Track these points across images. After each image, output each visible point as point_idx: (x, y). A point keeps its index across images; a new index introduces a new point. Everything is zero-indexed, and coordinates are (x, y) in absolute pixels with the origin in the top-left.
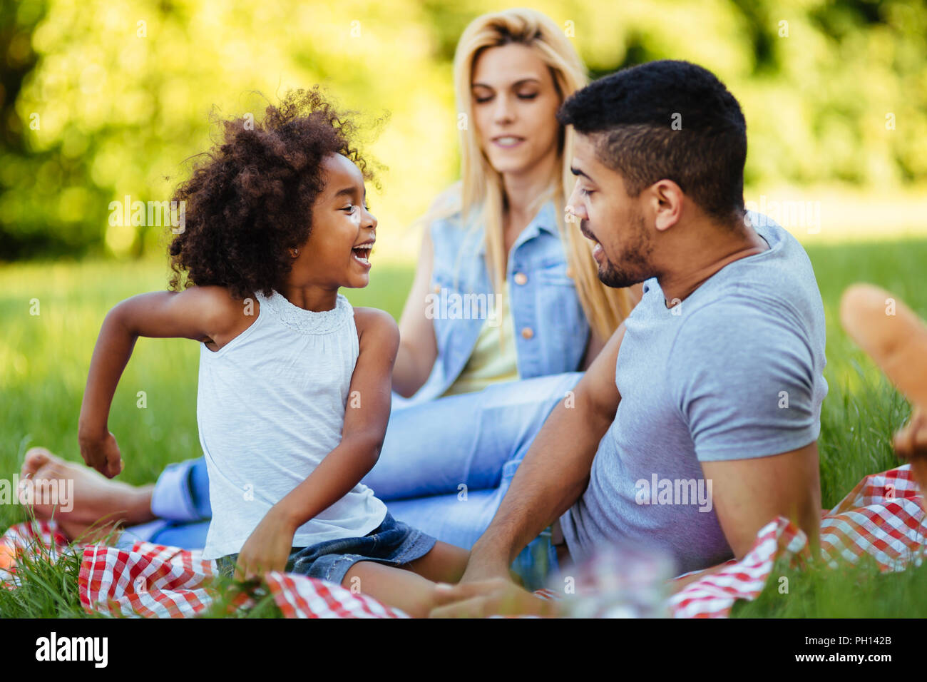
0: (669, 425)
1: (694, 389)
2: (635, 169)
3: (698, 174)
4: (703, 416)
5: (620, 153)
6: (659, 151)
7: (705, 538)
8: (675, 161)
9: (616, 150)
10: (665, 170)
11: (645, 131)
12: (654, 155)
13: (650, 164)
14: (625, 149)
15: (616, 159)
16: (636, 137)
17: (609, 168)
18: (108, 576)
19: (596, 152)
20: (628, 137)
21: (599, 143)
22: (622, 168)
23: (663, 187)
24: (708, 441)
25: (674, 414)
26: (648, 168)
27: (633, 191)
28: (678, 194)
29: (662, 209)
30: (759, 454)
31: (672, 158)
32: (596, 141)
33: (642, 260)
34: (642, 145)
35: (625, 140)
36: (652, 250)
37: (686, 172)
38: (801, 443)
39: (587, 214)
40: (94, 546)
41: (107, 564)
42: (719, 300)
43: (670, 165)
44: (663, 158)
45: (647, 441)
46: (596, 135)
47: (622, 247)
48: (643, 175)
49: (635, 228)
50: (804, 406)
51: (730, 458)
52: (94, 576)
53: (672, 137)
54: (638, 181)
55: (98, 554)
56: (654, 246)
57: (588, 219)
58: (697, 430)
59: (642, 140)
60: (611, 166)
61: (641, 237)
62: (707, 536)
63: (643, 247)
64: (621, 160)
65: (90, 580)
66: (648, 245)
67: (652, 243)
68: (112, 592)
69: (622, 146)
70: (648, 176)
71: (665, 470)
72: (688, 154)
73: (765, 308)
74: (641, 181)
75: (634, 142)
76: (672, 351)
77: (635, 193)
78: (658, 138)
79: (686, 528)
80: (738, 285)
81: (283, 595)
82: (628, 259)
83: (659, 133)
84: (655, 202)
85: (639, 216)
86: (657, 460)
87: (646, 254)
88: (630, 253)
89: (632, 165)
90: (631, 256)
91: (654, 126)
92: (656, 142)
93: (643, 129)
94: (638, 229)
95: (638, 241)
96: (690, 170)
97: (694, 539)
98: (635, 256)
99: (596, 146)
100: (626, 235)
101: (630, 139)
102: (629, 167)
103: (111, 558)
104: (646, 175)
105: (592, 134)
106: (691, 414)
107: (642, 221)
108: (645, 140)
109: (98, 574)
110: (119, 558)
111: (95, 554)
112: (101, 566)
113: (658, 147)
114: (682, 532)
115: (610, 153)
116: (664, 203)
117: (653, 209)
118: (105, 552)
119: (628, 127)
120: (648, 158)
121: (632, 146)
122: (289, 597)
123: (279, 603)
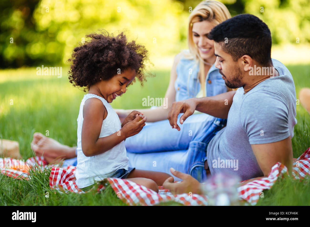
0: (241, 132)
1: (248, 120)
2: (235, 53)
3: (256, 52)
4: (251, 129)
5: (230, 48)
6: (242, 46)
7: (253, 170)
8: (248, 49)
9: (228, 47)
10: (245, 52)
11: (237, 40)
12: (241, 48)
13: (240, 50)
14: (231, 46)
15: (229, 50)
16: (234, 42)
17: (226, 53)
18: (59, 177)
19: (222, 48)
20: (232, 42)
21: (223, 45)
22: (231, 52)
23: (245, 58)
24: (253, 138)
25: (242, 128)
26: (239, 52)
27: (235, 59)
28: (250, 59)
29: (246, 64)
30: (270, 142)
31: (247, 48)
32: (221, 44)
33: (240, 81)
34: (237, 45)
35: (231, 44)
36: (242, 78)
37: (252, 52)
38: (285, 138)
39: (221, 68)
40: (55, 167)
41: (59, 173)
42: (257, 91)
43: (246, 50)
44: (244, 48)
45: (234, 137)
46: (221, 42)
47: (233, 77)
48: (238, 54)
49: (237, 71)
50: (285, 126)
51: (261, 143)
52: (55, 177)
53: (246, 41)
54: (236, 56)
55: (56, 170)
56: (243, 76)
57: (222, 69)
58: (250, 134)
59: (236, 43)
60: (227, 52)
61: (239, 74)
62: (254, 169)
63: (239, 77)
64: (230, 50)
65: (53, 178)
66: (241, 76)
67: (242, 75)
68: (60, 182)
69: (230, 46)
70: (240, 54)
71: (240, 147)
72: (252, 46)
73: (273, 95)
74: (237, 56)
75: (234, 44)
76: (241, 107)
77: (236, 60)
78: (242, 42)
79: (247, 167)
80: (264, 86)
81: (114, 184)
82: (235, 81)
83: (242, 40)
84: (243, 62)
85: (238, 67)
86: (237, 143)
87: (241, 79)
88: (236, 79)
89: (234, 51)
90: (236, 80)
91: (240, 38)
92: (241, 43)
93: (236, 39)
94: (238, 71)
95: (238, 75)
96: (253, 51)
97: (249, 170)
98: (237, 80)
99: (222, 46)
100: (234, 74)
101: (232, 43)
102: (233, 52)
103: (60, 171)
104: (239, 54)
105: (220, 42)
106: (247, 129)
107: (239, 69)
108: (237, 43)
109: (56, 176)
110: (63, 171)
111: (55, 170)
112: (57, 174)
113: (242, 45)
114: (245, 168)
115: (226, 48)
116: (246, 62)
117: (243, 64)
118: (59, 169)
119: (232, 39)
120: (239, 49)
121: (233, 45)
122: (116, 185)
123: (113, 187)
